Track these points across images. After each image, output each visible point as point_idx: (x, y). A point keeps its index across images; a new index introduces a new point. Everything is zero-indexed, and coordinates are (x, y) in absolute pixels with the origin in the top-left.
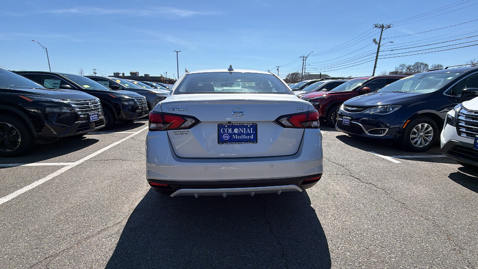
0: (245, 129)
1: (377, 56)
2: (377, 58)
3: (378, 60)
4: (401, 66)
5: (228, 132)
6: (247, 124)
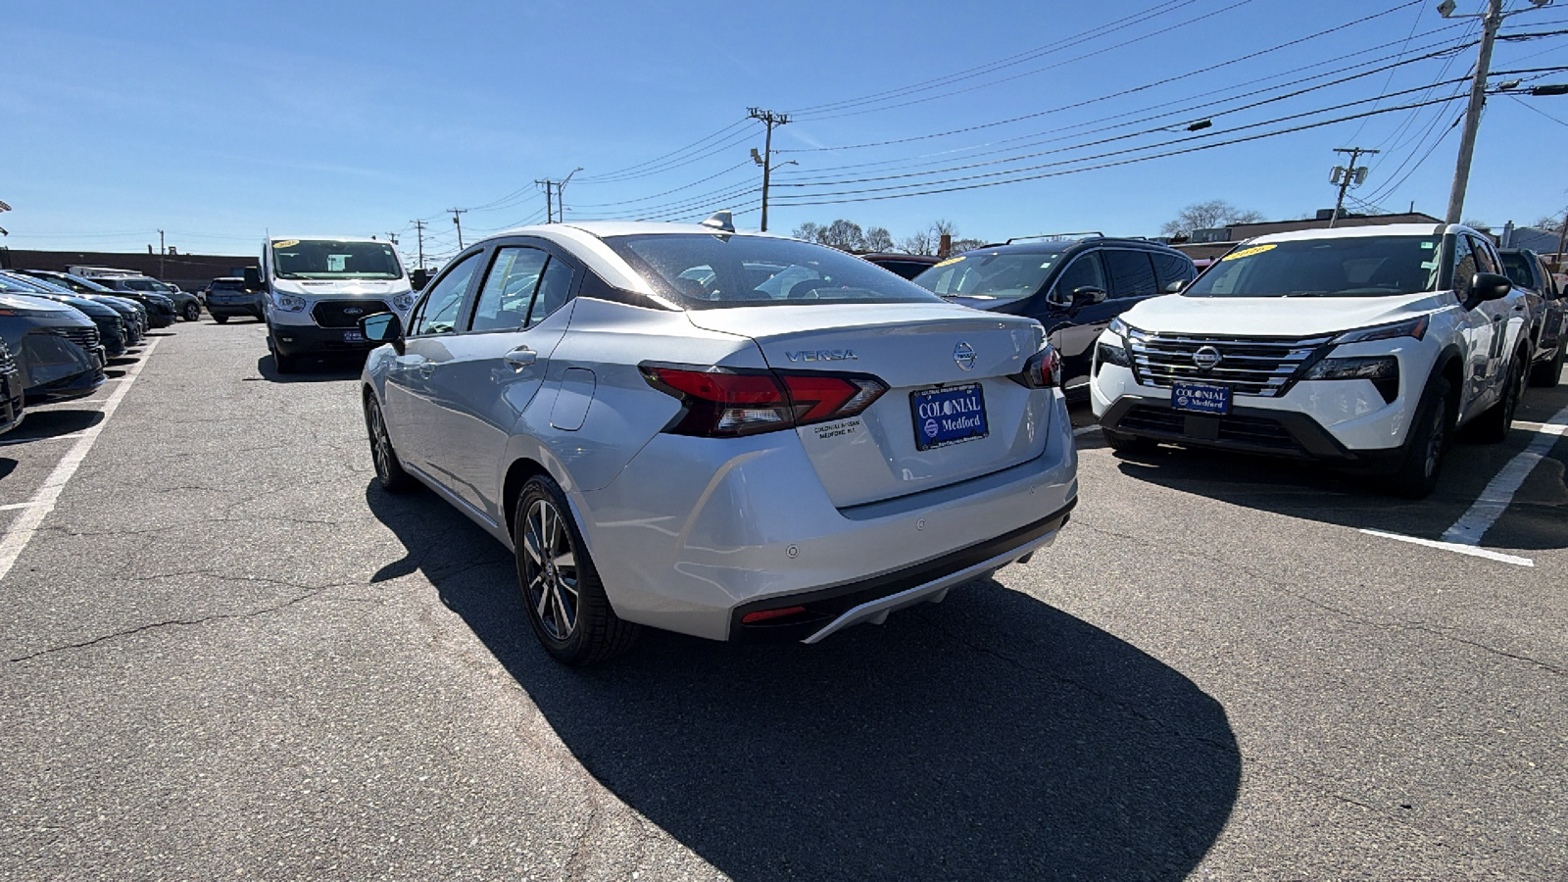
0: (962, 400)
1: (765, 198)
2: (765, 205)
3: (769, 209)
4: (805, 227)
5: (933, 414)
6: (964, 388)
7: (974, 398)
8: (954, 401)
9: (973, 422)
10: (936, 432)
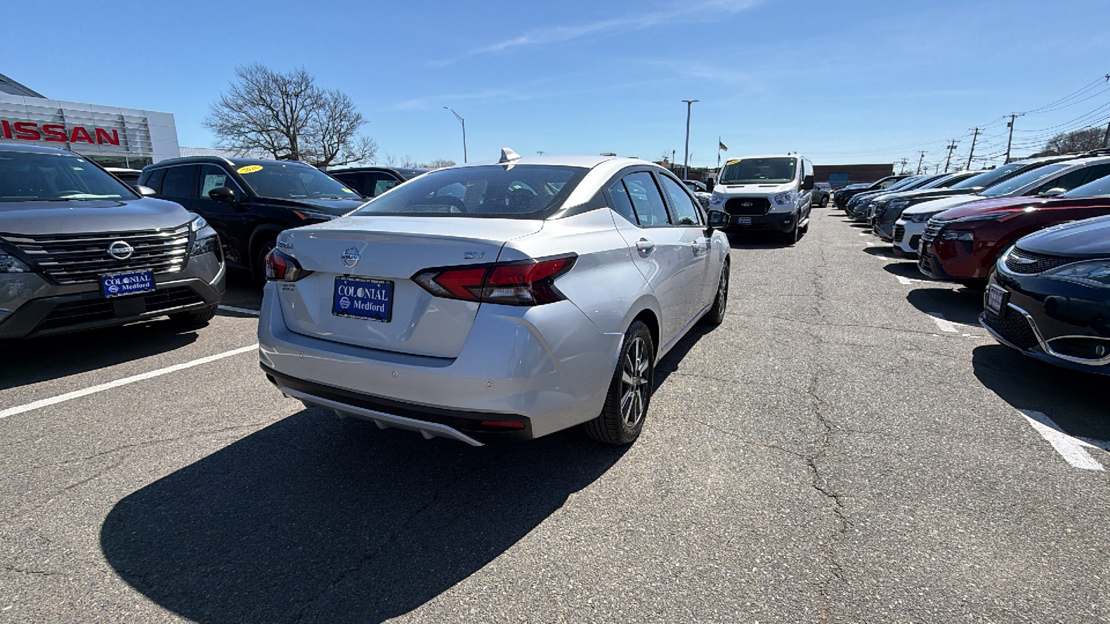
0: (373, 290)
5: (348, 293)
6: (377, 282)
7: (384, 291)
8: (366, 290)
9: (379, 308)
10: (348, 306)
